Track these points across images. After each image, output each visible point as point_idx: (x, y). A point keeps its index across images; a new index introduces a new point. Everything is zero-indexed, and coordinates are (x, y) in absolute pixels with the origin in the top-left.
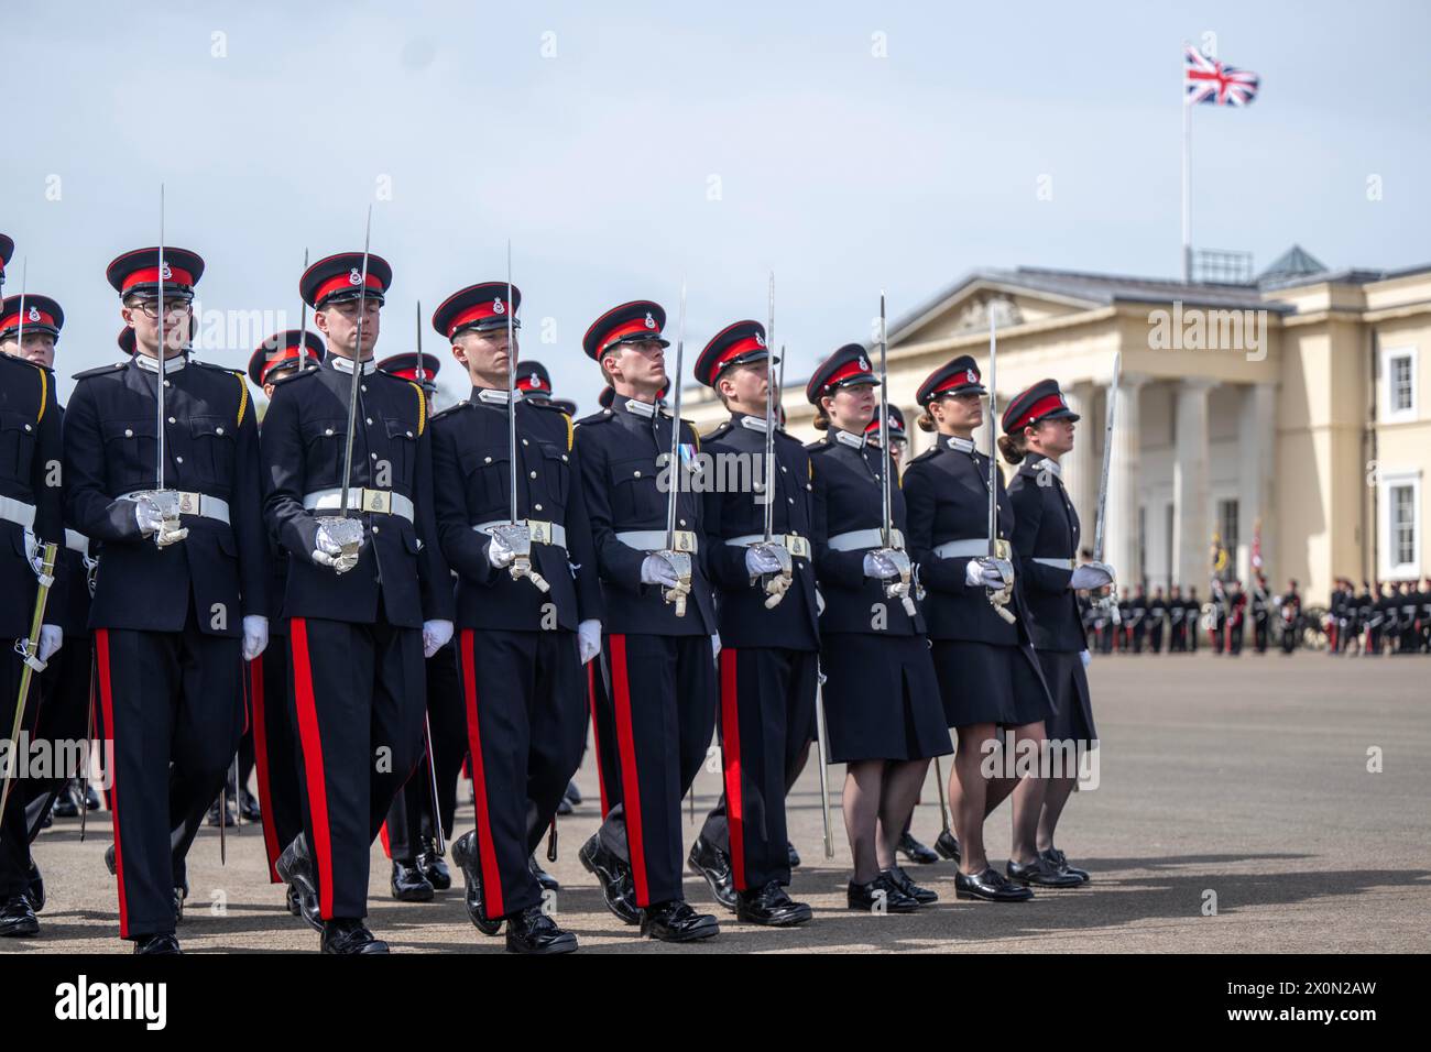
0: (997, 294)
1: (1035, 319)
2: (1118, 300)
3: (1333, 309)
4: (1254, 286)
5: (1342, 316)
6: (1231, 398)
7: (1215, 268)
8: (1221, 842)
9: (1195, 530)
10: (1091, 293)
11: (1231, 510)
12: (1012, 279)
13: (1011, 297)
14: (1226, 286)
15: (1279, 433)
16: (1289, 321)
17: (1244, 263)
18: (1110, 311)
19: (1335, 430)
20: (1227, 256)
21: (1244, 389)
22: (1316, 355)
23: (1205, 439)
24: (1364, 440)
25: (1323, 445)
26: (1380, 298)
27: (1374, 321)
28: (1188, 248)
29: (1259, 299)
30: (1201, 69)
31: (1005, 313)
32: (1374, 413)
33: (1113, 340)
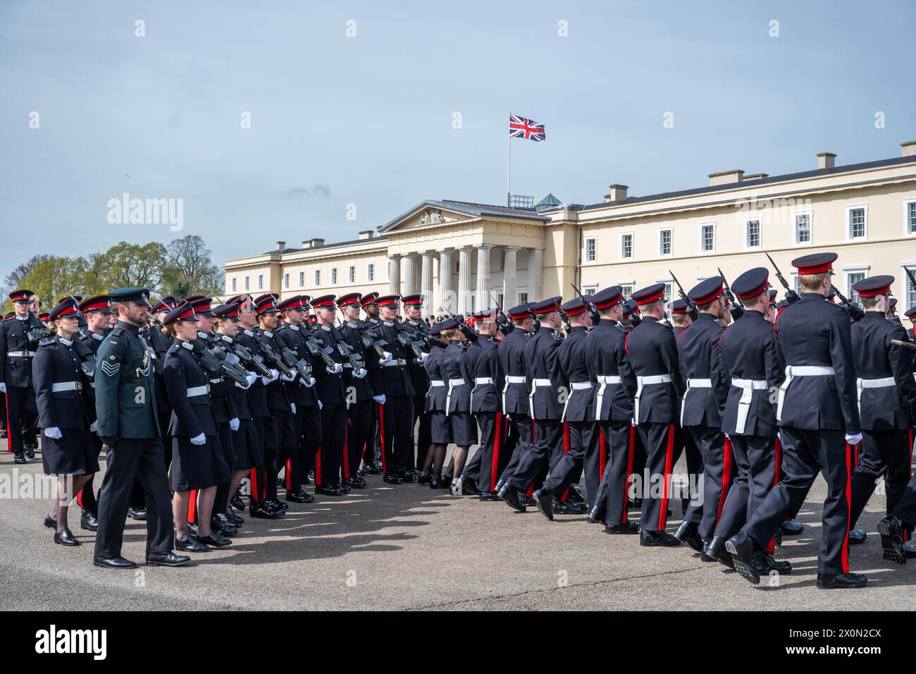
0: (434, 210)
1: (449, 220)
2: (482, 214)
3: (566, 220)
4: (534, 210)
5: (569, 223)
6: (525, 254)
7: (519, 202)
10: (472, 212)
12: (440, 204)
13: (440, 212)
14: (523, 209)
15: (544, 268)
16: (548, 224)
17: (530, 200)
18: (480, 218)
19: (565, 267)
20: (524, 197)
21: (531, 250)
22: (558, 238)
23: (515, 269)
24: (576, 272)
25: (560, 272)
26: (584, 216)
27: (581, 225)
28: (509, 194)
29: (537, 215)
30: (517, 123)
31: (437, 218)
32: (580, 261)
33: (480, 230)
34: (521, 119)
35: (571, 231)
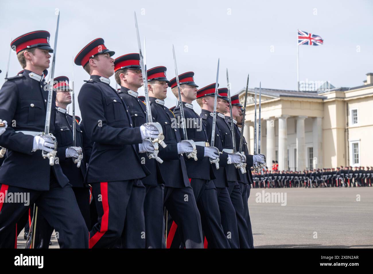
0: (249, 95)
2: (281, 96)
3: (336, 98)
4: (316, 92)
5: (339, 99)
6: (311, 121)
8: (320, 236)
9: (302, 155)
10: (274, 94)
11: (311, 150)
12: (253, 91)
13: (253, 95)
14: (308, 92)
15: (323, 130)
16: (325, 101)
18: (279, 99)
19: (338, 129)
21: (314, 118)
22: (332, 109)
23: (304, 132)
24: (345, 131)
25: (334, 133)
26: (349, 95)
27: (348, 101)
28: (299, 83)
29: (317, 95)
30: (303, 36)
31: (252, 100)
32: (348, 124)
33: (280, 106)
34: (307, 33)
35: (341, 105)
